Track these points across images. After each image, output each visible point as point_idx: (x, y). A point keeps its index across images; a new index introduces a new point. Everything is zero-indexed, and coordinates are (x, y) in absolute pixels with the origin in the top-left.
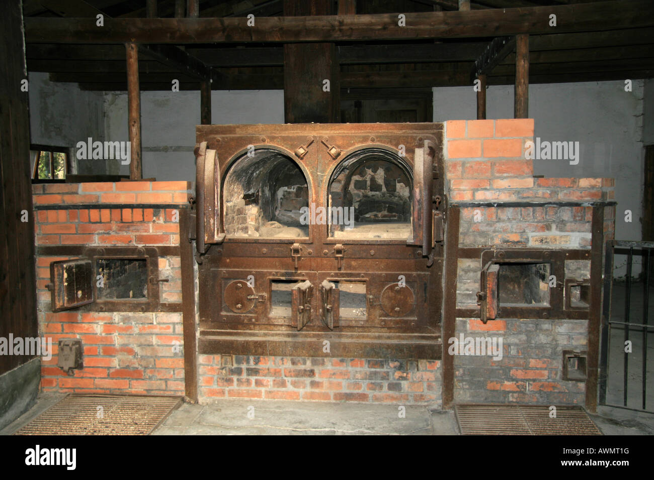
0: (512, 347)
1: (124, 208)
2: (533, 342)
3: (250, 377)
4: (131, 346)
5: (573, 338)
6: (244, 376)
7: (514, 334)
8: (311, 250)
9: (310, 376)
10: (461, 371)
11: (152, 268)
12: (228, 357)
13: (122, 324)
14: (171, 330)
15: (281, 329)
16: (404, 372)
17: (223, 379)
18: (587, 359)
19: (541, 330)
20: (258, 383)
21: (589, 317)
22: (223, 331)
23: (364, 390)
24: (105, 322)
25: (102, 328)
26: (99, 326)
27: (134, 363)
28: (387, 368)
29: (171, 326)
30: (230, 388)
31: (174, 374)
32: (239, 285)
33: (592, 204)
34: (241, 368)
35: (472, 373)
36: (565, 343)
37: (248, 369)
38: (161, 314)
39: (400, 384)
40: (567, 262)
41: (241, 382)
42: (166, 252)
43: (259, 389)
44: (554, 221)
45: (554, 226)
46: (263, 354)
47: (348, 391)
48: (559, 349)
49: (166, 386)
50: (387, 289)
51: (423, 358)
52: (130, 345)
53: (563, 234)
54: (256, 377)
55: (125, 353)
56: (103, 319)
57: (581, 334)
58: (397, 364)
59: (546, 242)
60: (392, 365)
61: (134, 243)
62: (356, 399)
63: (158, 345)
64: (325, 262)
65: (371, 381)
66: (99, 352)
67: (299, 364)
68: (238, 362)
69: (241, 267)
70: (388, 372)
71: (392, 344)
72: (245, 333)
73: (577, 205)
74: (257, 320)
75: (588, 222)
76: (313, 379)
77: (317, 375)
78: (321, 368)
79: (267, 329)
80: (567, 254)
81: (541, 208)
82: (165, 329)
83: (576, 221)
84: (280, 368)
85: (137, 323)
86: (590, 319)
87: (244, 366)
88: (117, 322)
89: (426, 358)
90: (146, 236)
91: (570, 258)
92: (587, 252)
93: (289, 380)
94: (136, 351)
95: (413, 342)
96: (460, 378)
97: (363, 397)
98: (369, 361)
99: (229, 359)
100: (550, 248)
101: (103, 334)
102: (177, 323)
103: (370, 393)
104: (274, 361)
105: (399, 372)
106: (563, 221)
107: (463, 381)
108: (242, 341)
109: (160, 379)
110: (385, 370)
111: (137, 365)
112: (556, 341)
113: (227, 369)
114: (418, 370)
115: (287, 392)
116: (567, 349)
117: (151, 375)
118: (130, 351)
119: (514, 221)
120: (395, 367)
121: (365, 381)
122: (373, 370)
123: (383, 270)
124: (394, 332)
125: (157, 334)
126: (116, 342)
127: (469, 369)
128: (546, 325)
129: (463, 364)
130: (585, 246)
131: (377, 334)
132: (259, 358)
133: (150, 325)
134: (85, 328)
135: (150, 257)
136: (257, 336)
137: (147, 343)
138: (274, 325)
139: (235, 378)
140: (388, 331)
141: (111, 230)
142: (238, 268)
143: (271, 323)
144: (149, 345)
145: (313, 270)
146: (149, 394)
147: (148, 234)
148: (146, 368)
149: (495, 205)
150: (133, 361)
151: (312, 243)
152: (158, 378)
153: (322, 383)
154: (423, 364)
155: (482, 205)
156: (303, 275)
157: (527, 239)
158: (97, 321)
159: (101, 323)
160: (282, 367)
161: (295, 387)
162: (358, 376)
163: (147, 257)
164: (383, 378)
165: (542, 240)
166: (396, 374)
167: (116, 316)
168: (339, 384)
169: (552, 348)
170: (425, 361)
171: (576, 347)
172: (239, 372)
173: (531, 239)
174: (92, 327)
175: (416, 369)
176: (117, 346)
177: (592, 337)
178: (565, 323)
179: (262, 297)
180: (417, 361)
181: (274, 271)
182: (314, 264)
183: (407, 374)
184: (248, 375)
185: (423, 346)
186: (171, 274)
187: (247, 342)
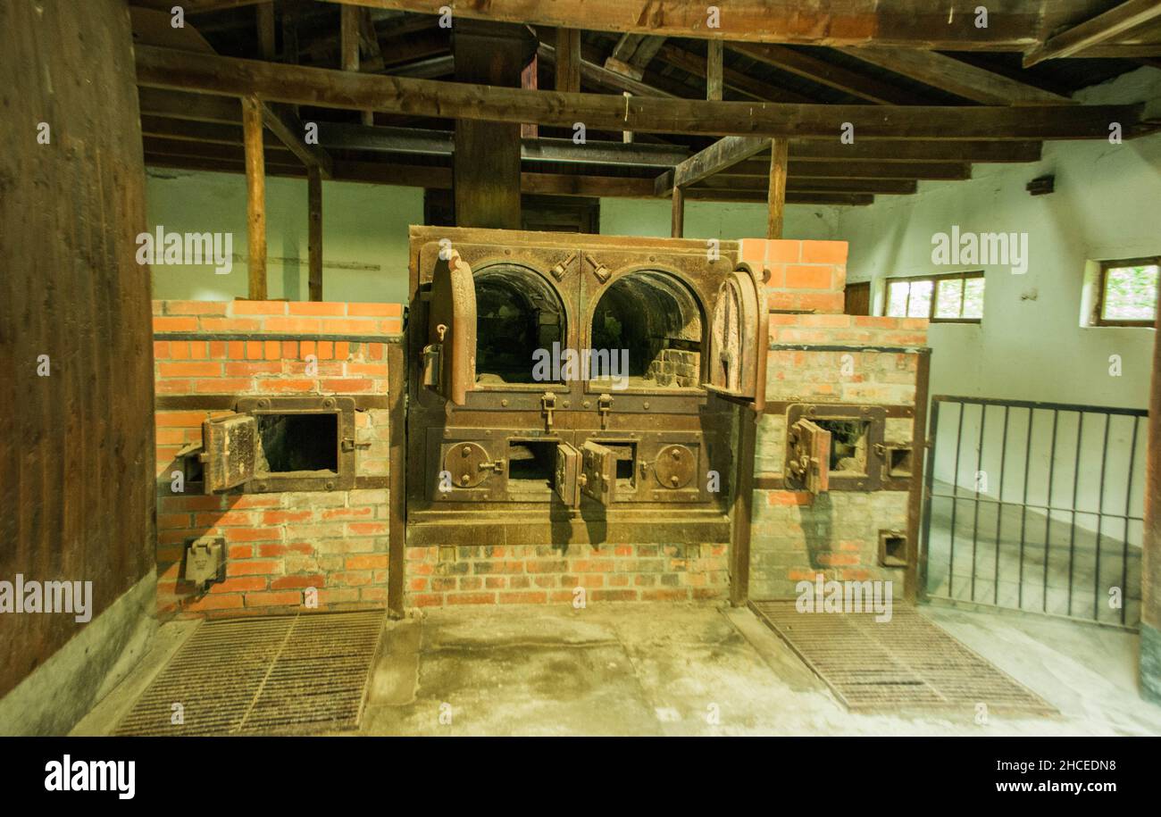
0: (820, 526)
1: (304, 340)
2: (845, 519)
3: (479, 576)
4: (307, 541)
5: (890, 514)
6: (471, 574)
7: (823, 509)
8: (566, 402)
9: (560, 570)
10: (758, 557)
11: (345, 426)
12: (448, 549)
13: (295, 508)
14: (372, 514)
15: (522, 508)
16: (681, 561)
17: (441, 580)
18: (907, 541)
19: (854, 504)
20: (490, 583)
21: (910, 488)
22: (441, 512)
23: (631, 586)
24: (268, 507)
25: (262, 517)
26: (257, 514)
27: (312, 567)
28: (661, 556)
29: (372, 509)
30: (451, 592)
31: (373, 577)
32: (468, 448)
33: (918, 351)
34: (467, 564)
35: (771, 560)
36: (882, 519)
37: (477, 565)
38: (355, 492)
39: (677, 576)
40: (888, 420)
41: (467, 583)
42: (367, 403)
43: (491, 591)
44: (872, 370)
45: (872, 376)
46: (498, 542)
47: (610, 588)
48: (875, 528)
49: (360, 595)
50: (664, 452)
51: (706, 541)
52: (306, 539)
53: (883, 385)
54: (487, 576)
55: (298, 552)
56: (263, 503)
57: (900, 509)
58: (674, 550)
59: (863, 395)
60: (667, 550)
61: (318, 391)
62: (621, 599)
63: (350, 537)
64: (585, 417)
65: (639, 573)
66: (255, 554)
67: (548, 555)
68: (463, 555)
69: (471, 424)
70: (662, 561)
71: (668, 524)
72: (473, 514)
73: (901, 351)
74: (490, 496)
75: (912, 372)
76: (565, 574)
77: (570, 569)
78: (576, 559)
79: (502, 508)
80: (887, 411)
81: (859, 353)
82: (362, 513)
83: (899, 370)
84: (521, 560)
85: (319, 507)
86: (911, 491)
87: (471, 561)
88: (287, 507)
89: (710, 541)
90: (338, 381)
91: (890, 415)
92: (909, 408)
93: (532, 577)
94: (316, 548)
95: (695, 521)
96: (757, 567)
97: (630, 595)
98: (639, 547)
99: (449, 551)
100: (868, 402)
101: (264, 526)
102: (381, 505)
103: (639, 590)
104: (512, 551)
105: (676, 559)
106: (883, 370)
107: (760, 569)
108: (468, 526)
109: (352, 587)
110: (658, 558)
111: (315, 569)
112: (871, 517)
113: (447, 566)
114: (700, 556)
115: (531, 594)
116: (883, 528)
117: (337, 582)
118: (306, 549)
119: (826, 369)
120: (671, 554)
121: (632, 574)
122: (643, 558)
123: (658, 427)
124: (669, 509)
125: (348, 521)
126: (284, 536)
127: (767, 555)
128: (860, 498)
129: (761, 549)
130: (907, 402)
131: (649, 511)
132: (492, 549)
133: (339, 509)
134: (233, 519)
135: (343, 411)
136: (489, 518)
137: (334, 534)
138: (514, 502)
139: (458, 577)
140: (662, 507)
141: (281, 372)
142: (466, 425)
143: (510, 500)
144: (336, 538)
145: (569, 428)
146: (333, 610)
147: (341, 378)
148: (329, 572)
149: (805, 348)
150: (309, 562)
151: (569, 393)
152: (348, 584)
153: (577, 578)
154: (707, 548)
155: (789, 347)
156: (556, 435)
157: (841, 391)
158: (254, 507)
159: (261, 509)
160: (525, 559)
161: (541, 585)
162: (625, 567)
163: (339, 412)
164: (655, 570)
165: (858, 393)
166: (672, 563)
167: (286, 499)
168: (599, 580)
169: (866, 527)
170: (708, 545)
171: (894, 526)
172: (463, 569)
173: (845, 391)
174: (245, 517)
175: (697, 556)
176: (285, 543)
177: (912, 512)
178: (882, 495)
179: (499, 465)
180: (699, 546)
181: (516, 429)
182: (570, 421)
183: (686, 562)
184: (477, 573)
185: (707, 525)
186: (375, 435)
187: (477, 527)
